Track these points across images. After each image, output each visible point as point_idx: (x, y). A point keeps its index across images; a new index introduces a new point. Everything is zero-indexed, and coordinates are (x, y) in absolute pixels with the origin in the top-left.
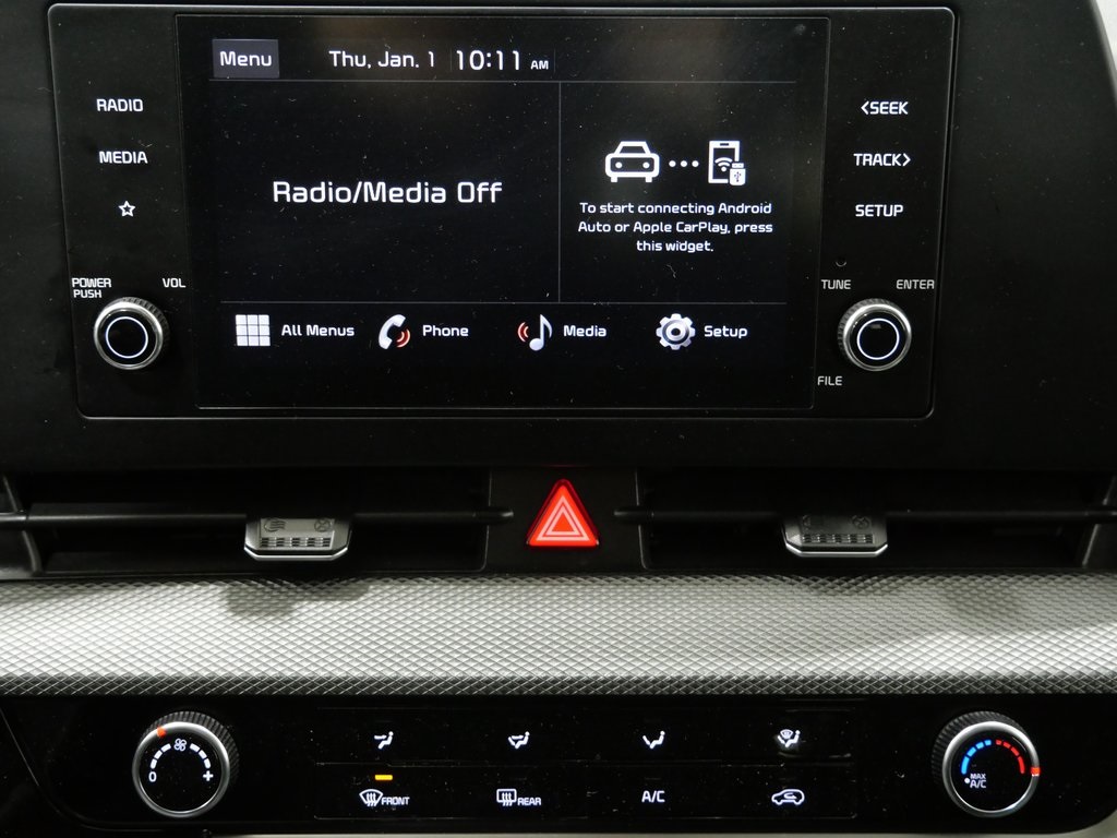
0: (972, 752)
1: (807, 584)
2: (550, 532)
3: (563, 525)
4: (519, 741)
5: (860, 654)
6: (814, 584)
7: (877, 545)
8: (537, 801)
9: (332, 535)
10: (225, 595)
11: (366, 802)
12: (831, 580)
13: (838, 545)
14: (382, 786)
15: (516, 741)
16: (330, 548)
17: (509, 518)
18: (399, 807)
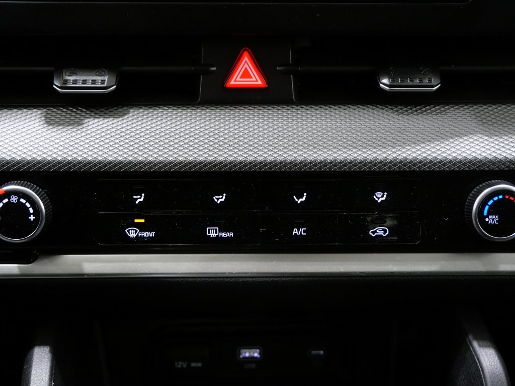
0: (491, 202)
1: (392, 109)
2: (238, 79)
3: (246, 75)
4: (220, 199)
5: (423, 147)
6: (396, 109)
7: (435, 84)
8: (230, 234)
9: (106, 78)
10: (43, 115)
11: (129, 235)
12: (406, 107)
13: (411, 84)
14: (138, 225)
15: (218, 199)
16: (105, 85)
17: (214, 70)
18: (149, 238)
